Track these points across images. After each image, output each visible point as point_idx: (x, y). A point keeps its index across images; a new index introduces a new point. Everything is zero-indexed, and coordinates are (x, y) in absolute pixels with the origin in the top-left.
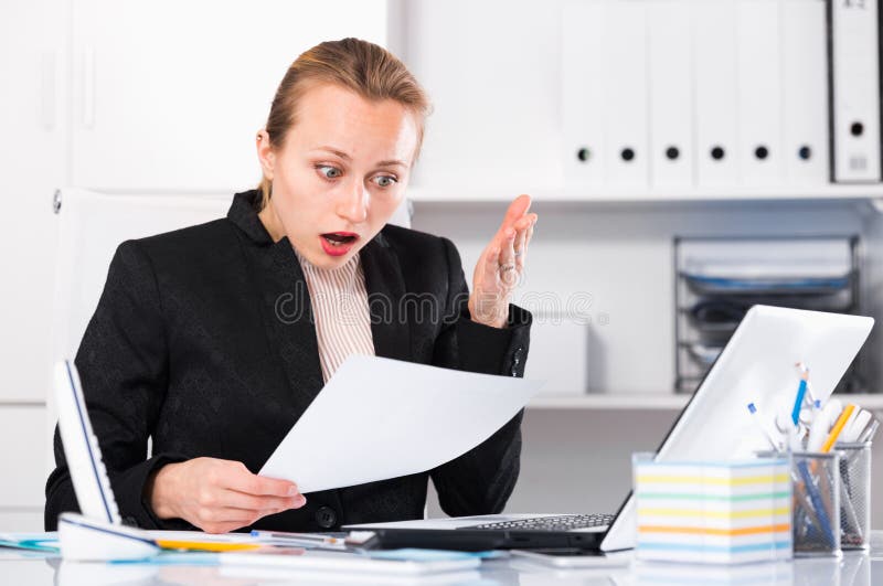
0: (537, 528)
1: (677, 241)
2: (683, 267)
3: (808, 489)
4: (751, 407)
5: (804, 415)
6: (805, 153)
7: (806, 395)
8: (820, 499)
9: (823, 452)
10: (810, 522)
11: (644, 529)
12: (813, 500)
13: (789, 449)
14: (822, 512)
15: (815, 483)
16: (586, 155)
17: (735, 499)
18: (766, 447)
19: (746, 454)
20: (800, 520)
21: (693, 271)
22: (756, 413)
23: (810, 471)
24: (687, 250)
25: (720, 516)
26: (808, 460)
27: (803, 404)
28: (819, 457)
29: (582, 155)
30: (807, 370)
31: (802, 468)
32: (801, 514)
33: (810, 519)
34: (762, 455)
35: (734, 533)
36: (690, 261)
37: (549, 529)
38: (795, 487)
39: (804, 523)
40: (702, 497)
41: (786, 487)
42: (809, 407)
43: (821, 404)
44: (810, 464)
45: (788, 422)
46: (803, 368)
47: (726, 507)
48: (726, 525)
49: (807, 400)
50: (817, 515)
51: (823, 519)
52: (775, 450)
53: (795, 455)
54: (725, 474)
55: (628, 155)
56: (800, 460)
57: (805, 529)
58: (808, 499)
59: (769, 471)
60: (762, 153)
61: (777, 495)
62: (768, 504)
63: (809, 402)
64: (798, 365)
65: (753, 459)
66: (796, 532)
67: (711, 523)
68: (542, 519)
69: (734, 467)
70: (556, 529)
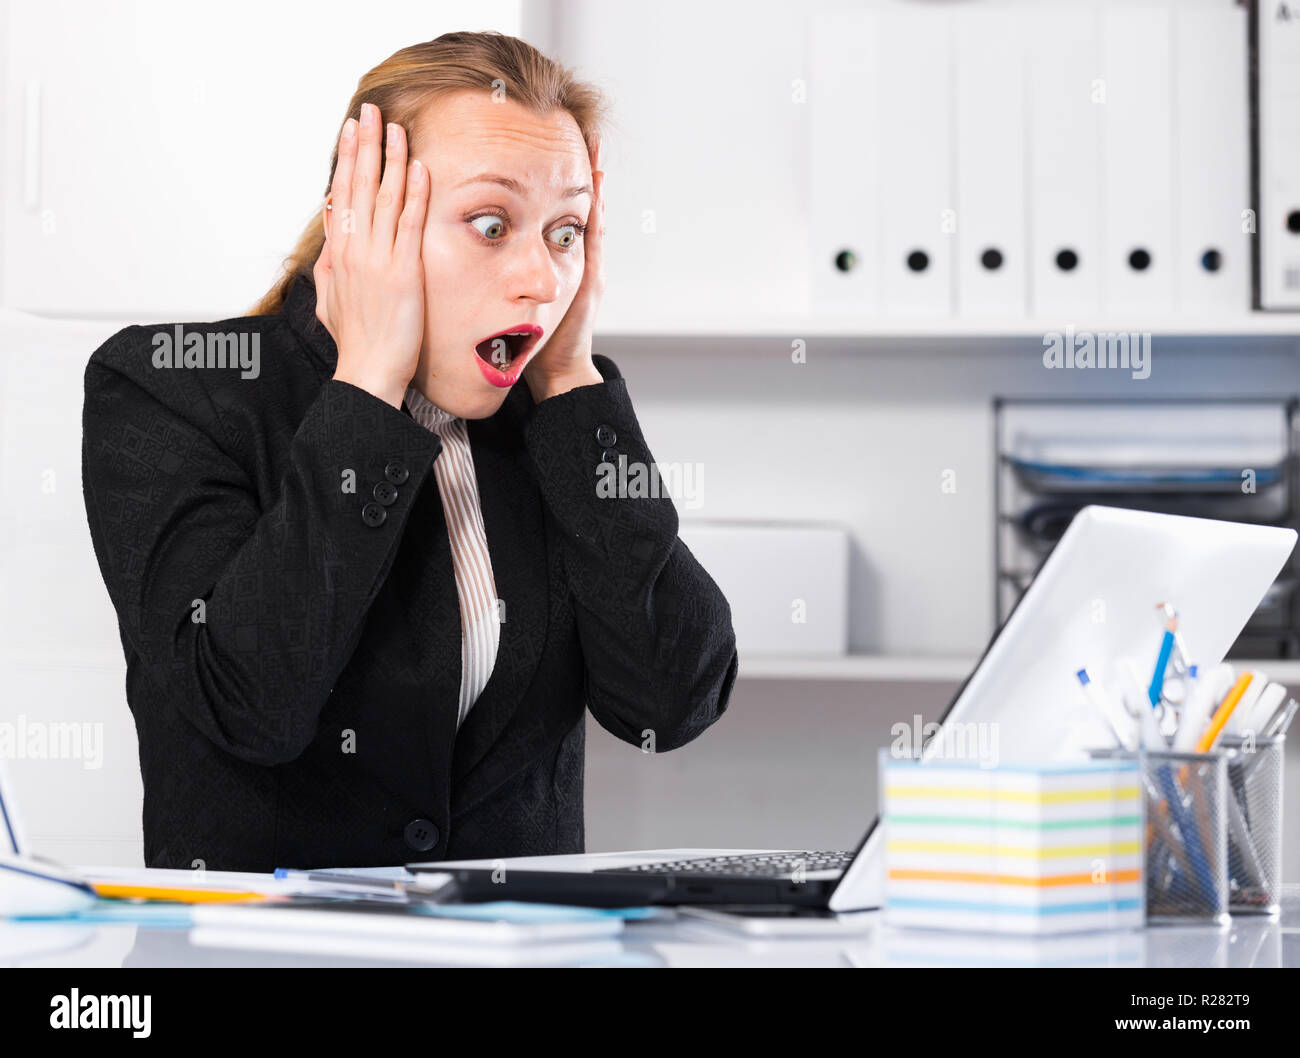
0: (728, 872)
1: (998, 404)
2: (1008, 447)
3: (1174, 811)
4: (1082, 675)
5: (1171, 690)
6: (1211, 261)
7: (1174, 654)
8: (1194, 831)
9: (1200, 751)
10: (1174, 869)
11: (897, 875)
12: (1182, 830)
13: (1141, 746)
14: (1197, 850)
15: (1186, 802)
16: (850, 262)
17: (1047, 826)
18: (1106, 742)
19: (1072, 752)
20: (1160, 862)
21: (1027, 455)
22: (1089, 685)
23: (1177, 782)
24: (1016, 420)
25: (1022, 854)
26: (1176, 764)
27: (1168, 672)
28: (1193, 759)
29: (842, 262)
30: (1176, 615)
31: (1164, 777)
32: (1162, 853)
33: (1178, 862)
34: (1099, 754)
35: (1045, 882)
36: (1021, 439)
37: (747, 874)
38: (1150, 808)
39: (1166, 867)
40: (993, 823)
41: (1135, 808)
42: (1178, 675)
43: (1199, 671)
44: (1178, 771)
45: (1142, 700)
46: (1169, 610)
47: (1033, 839)
48: (1031, 869)
49: (1175, 664)
50: (1188, 855)
51: (1200, 863)
52: (1121, 746)
53: (1151, 755)
54: (1031, 784)
55: (918, 262)
56: (1160, 763)
57: (1168, 879)
58: (1175, 830)
59: (1106, 781)
60: (1139, 260)
61: (1120, 821)
62: (1104, 836)
63: (1180, 669)
64: (1161, 606)
65: (1085, 760)
66: (1151, 884)
67: (1006, 867)
68: (740, 857)
69: (1045, 774)
70: (759, 874)
